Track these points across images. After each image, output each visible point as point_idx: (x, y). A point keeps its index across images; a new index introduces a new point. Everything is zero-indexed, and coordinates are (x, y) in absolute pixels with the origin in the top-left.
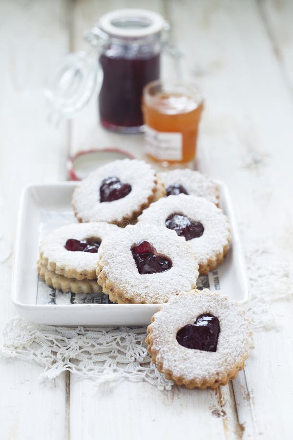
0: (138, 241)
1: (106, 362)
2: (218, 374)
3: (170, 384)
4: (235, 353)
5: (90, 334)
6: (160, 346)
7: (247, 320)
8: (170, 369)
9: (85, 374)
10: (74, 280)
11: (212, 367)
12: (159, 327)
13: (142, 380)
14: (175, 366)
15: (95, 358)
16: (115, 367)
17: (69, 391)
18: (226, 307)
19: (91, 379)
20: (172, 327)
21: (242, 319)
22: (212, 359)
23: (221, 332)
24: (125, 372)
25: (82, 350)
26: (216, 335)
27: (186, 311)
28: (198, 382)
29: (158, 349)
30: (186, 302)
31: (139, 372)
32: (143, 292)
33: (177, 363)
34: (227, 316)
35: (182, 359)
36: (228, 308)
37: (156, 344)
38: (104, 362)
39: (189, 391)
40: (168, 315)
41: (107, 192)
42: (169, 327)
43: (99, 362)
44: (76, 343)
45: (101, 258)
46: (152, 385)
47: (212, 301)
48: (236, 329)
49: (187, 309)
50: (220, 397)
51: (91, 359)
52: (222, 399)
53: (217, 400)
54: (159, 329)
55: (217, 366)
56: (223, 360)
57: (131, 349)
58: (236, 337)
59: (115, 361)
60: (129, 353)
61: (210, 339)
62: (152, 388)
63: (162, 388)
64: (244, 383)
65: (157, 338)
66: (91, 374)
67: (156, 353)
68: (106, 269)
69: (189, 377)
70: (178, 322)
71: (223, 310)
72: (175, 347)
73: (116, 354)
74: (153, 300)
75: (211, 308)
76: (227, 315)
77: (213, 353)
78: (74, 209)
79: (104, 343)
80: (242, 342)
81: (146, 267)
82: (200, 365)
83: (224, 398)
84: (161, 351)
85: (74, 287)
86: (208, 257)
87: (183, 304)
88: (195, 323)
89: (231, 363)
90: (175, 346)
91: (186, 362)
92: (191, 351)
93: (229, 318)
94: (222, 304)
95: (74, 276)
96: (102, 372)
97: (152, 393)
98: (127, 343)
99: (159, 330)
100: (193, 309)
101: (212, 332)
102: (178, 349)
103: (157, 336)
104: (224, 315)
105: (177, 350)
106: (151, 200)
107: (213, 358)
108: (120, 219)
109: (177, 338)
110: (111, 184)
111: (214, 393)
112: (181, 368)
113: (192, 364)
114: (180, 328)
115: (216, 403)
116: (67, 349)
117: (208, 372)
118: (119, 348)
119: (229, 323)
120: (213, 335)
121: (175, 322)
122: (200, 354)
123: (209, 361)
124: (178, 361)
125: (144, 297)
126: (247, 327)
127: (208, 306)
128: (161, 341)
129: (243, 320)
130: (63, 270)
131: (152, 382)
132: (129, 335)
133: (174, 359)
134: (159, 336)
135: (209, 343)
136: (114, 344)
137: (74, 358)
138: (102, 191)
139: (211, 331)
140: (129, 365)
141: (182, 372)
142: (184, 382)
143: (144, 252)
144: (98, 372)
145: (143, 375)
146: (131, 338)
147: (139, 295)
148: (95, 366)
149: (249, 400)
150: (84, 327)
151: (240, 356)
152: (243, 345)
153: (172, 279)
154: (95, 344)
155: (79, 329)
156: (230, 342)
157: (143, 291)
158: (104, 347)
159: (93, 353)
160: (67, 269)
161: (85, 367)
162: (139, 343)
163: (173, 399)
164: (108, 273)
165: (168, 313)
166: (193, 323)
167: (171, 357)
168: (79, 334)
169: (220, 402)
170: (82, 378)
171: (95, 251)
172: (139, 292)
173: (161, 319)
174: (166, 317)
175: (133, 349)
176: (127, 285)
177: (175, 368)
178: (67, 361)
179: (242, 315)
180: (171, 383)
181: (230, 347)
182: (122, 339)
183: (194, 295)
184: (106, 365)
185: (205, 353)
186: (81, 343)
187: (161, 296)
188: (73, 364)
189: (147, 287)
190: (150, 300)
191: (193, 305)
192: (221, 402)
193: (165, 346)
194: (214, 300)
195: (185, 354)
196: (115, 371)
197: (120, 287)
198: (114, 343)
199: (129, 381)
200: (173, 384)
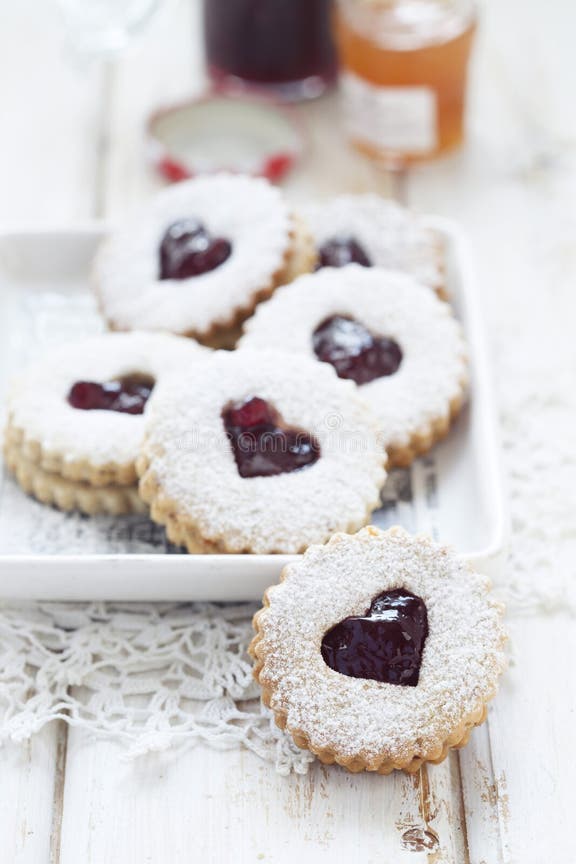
0: (241, 394)
1: (155, 697)
2: (419, 741)
3: (304, 760)
4: (463, 690)
5: (121, 621)
6: (281, 672)
7: (495, 606)
8: (304, 728)
9: (102, 727)
10: (85, 484)
11: (405, 726)
12: (279, 623)
13: (238, 745)
14: (317, 722)
15: (130, 685)
16: (176, 711)
17: (64, 767)
18: (445, 574)
19: (115, 740)
20: (312, 624)
21: (483, 604)
22: (407, 705)
23: (431, 636)
24: (197, 723)
25: (98, 665)
26: (419, 646)
27: (345, 584)
28: (371, 762)
29: (275, 678)
30: (348, 560)
31: (231, 727)
32: (245, 524)
33: (321, 713)
34: (445, 597)
35: (333, 703)
36: (449, 577)
37: (272, 664)
38: (150, 695)
39: (350, 776)
40: (303, 594)
41: (177, 255)
42: (304, 624)
43: (139, 695)
44: (86, 645)
45: (148, 435)
46: (263, 759)
47: (411, 558)
48: (467, 628)
49: (349, 578)
50: (426, 794)
51: (118, 685)
52: (430, 799)
53: (418, 802)
54: (280, 628)
55: (420, 723)
56: (432, 707)
57: (215, 666)
58: (466, 650)
59: (177, 693)
60: (211, 675)
61: (402, 654)
62: (261, 768)
63: (285, 770)
64: (486, 755)
65: (274, 651)
66: (115, 727)
67: (271, 686)
68: (159, 465)
69: (350, 749)
70: (325, 610)
71: (437, 582)
72: (318, 675)
73: (181, 675)
74: (271, 545)
75: (408, 574)
76: (446, 592)
77: (410, 688)
78: (98, 293)
79: (152, 644)
80: (482, 664)
81: (258, 462)
82: (378, 721)
83: (434, 797)
84: (283, 682)
85: (86, 500)
86: (411, 428)
87: (339, 565)
88: (368, 613)
89: (452, 714)
90: (318, 670)
91: (343, 711)
92: (356, 684)
93: (450, 601)
94: (434, 566)
95: (86, 475)
96: (144, 721)
97: (261, 782)
98: (206, 648)
99: (278, 630)
100: (364, 578)
101: (408, 638)
102: (324, 679)
103: (275, 645)
104: (438, 594)
105: (321, 681)
106: (281, 279)
107: (408, 702)
108: (203, 326)
109: (324, 652)
110: (185, 238)
111: (412, 784)
112: (330, 729)
113: (357, 716)
114: (330, 626)
115: (415, 811)
116: (63, 661)
117: (395, 736)
118: (188, 661)
119: (451, 614)
120: (412, 644)
121: (318, 612)
122: (377, 691)
123: (399, 709)
124: (324, 709)
125: (249, 536)
126: (495, 625)
127: (400, 572)
128: (284, 657)
129: (486, 606)
130: (58, 459)
131: (263, 753)
132: (213, 627)
133: (313, 704)
134: (279, 647)
135: (401, 663)
136: (175, 652)
137: (79, 683)
138: (164, 255)
139: (405, 634)
140: (209, 704)
141: (332, 738)
142: (337, 759)
143: (252, 425)
144: (135, 722)
145: (240, 733)
146: (216, 634)
147: (237, 532)
148: (126, 705)
149: (496, 803)
150: (108, 603)
151: (474, 697)
152: (482, 671)
153: (318, 492)
154: (130, 649)
155: (93, 608)
156: (451, 662)
157: (246, 521)
158: (153, 657)
159: (125, 671)
160: (69, 458)
161: (103, 709)
162: (234, 649)
163: (310, 798)
164: (164, 476)
165: (303, 587)
166: (363, 614)
167: (307, 699)
168: (94, 620)
169: (424, 807)
170: (94, 738)
171: (138, 410)
172: (236, 525)
173: (283, 604)
174: (296, 599)
175: (220, 665)
176: (207, 507)
177: (316, 726)
178: (62, 693)
179: (483, 594)
180: (308, 757)
181: (451, 675)
182: (197, 637)
183: (366, 542)
184: (155, 702)
185: (389, 689)
186: (96, 646)
187: (290, 534)
188: (76, 699)
189: (256, 512)
190: (263, 543)
191: (365, 567)
192: (428, 806)
193: (294, 671)
194: (416, 557)
195: (340, 690)
196: (175, 720)
197: (191, 511)
198: (176, 646)
199: (207, 746)
200: (311, 760)
